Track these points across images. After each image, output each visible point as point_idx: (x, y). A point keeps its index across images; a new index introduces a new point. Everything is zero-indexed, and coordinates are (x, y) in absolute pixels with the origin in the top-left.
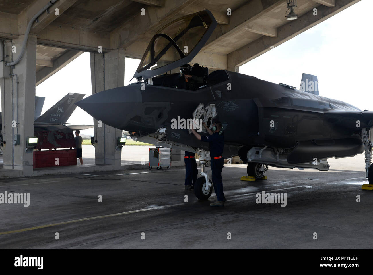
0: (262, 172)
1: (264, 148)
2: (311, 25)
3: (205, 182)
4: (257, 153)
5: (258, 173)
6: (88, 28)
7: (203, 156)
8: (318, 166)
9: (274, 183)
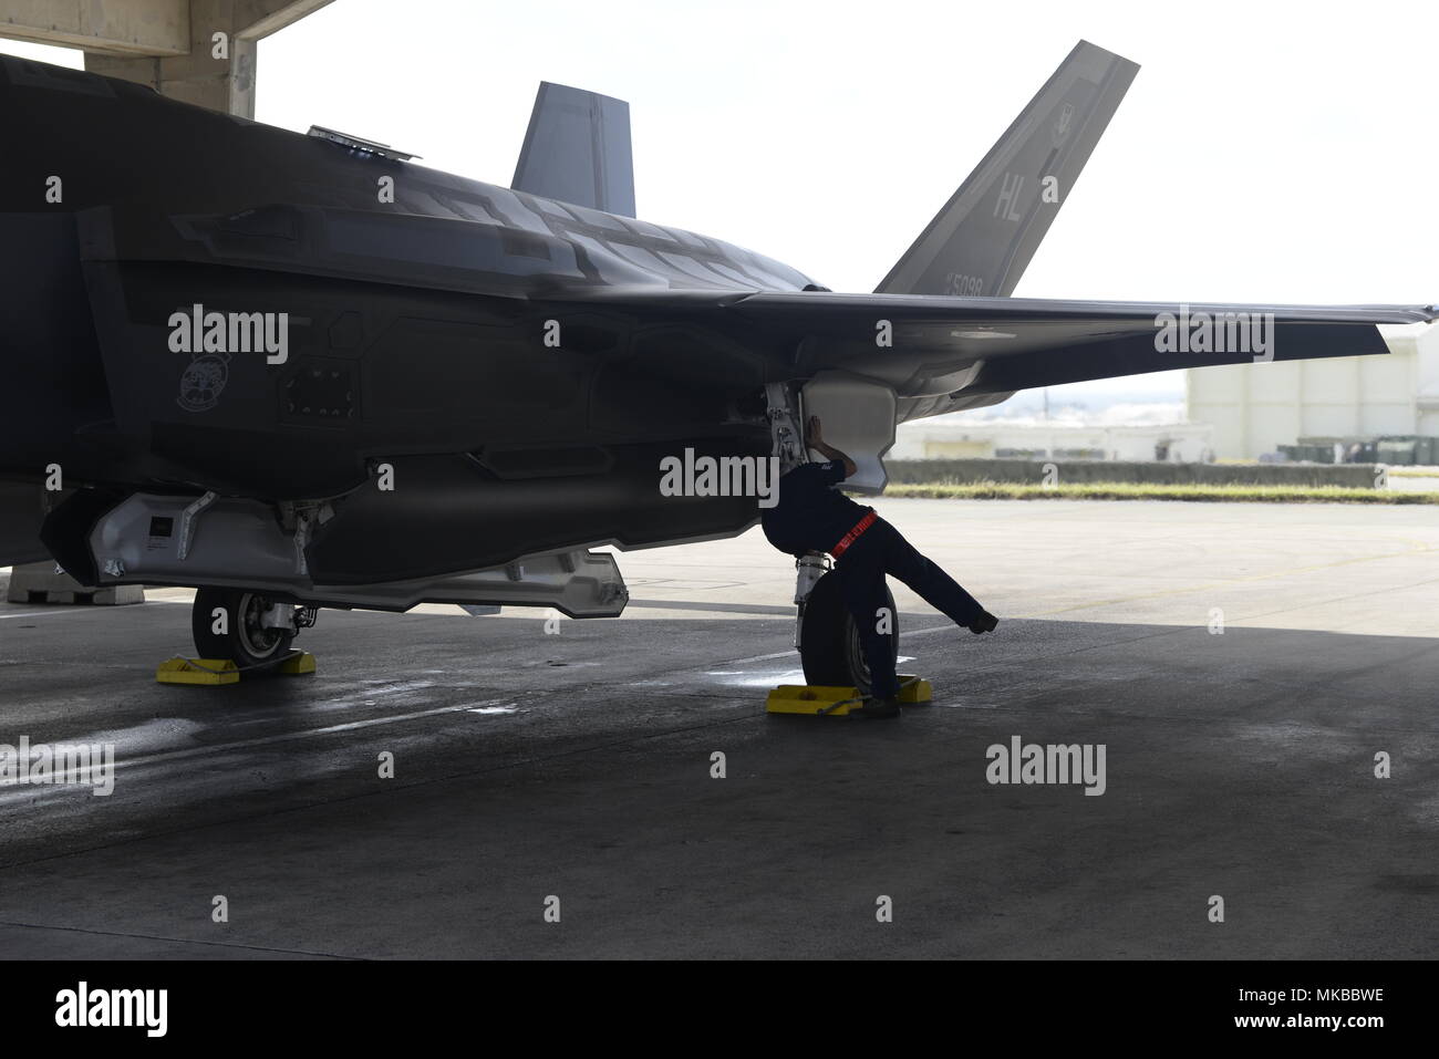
0: (286, 635)
1: (205, 501)
4: (161, 528)
5: (257, 637)
8: (558, 590)
9: (330, 695)
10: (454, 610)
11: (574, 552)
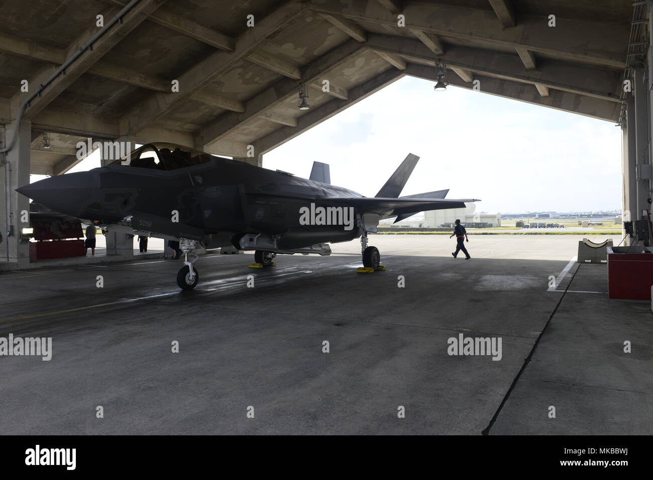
0: (270, 259)
1: (259, 235)
2: (328, 116)
3: (189, 272)
4: (251, 240)
5: (266, 260)
6: (94, 114)
7: (186, 245)
8: (319, 251)
9: (279, 270)
10: (301, 254)
11: (322, 244)
